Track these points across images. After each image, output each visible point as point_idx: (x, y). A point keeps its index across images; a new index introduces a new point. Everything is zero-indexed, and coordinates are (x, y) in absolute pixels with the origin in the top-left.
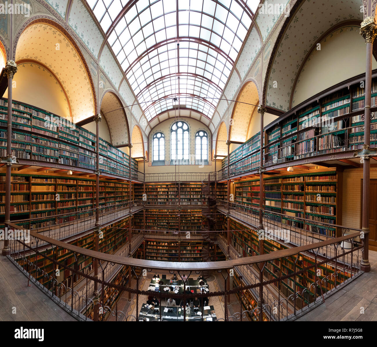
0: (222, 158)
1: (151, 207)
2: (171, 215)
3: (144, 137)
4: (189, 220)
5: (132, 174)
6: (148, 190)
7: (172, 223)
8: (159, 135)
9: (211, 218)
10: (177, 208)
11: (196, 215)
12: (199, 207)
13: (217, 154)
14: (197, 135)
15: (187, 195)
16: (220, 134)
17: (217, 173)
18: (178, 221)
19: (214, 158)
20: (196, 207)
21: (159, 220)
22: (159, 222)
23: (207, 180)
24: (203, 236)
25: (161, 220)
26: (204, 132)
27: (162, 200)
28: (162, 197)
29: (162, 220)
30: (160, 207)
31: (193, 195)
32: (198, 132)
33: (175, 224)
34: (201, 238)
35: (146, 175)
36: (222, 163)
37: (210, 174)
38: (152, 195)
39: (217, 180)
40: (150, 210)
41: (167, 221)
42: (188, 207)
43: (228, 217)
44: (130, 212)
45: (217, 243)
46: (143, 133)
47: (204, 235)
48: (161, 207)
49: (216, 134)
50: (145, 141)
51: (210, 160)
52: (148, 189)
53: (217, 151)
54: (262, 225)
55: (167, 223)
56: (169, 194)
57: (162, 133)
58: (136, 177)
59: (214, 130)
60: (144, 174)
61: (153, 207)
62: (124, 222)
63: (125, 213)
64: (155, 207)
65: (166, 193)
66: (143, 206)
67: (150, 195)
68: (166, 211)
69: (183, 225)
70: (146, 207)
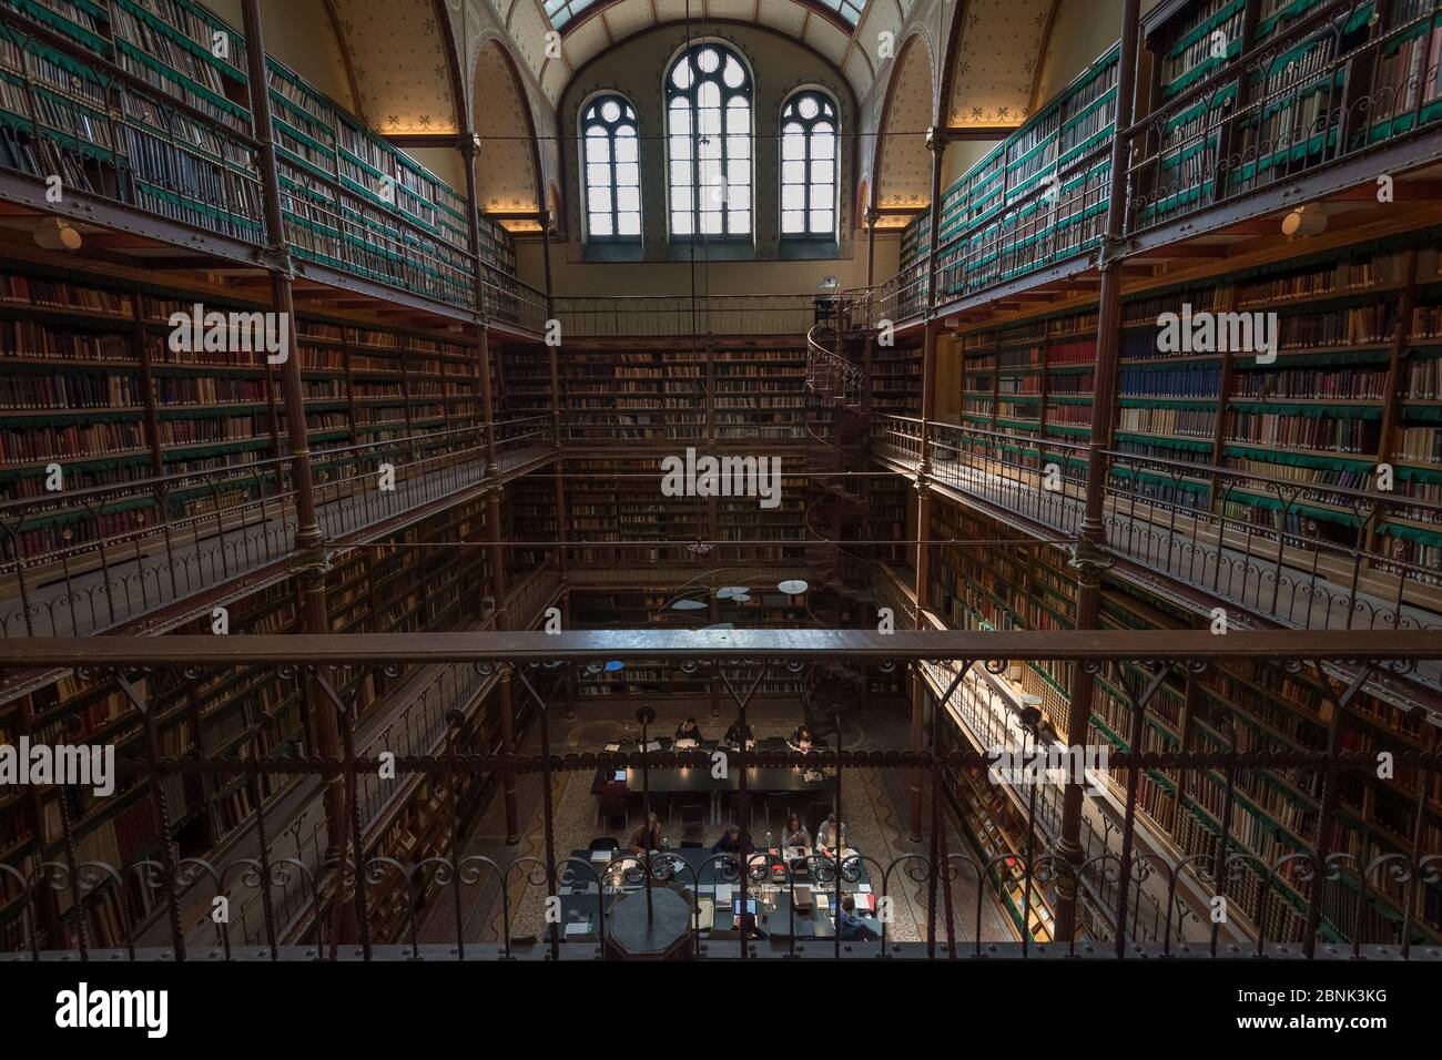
0: (902, 223)
1: (590, 449)
3: (535, 110)
4: (750, 503)
5: (490, 295)
6: (570, 377)
7: (681, 515)
8: (611, 111)
9: (847, 495)
12: (795, 447)
13: (884, 204)
14: (788, 112)
15: (744, 395)
16: (895, 104)
17: (878, 295)
18: (706, 509)
19: (867, 225)
20: (784, 447)
21: (626, 505)
22: (626, 515)
24: (812, 567)
25: (634, 504)
26: (821, 99)
28: (635, 405)
30: (627, 449)
31: (771, 396)
32: (795, 100)
33: (693, 520)
35: (558, 304)
36: (903, 244)
37: (845, 298)
38: (589, 398)
39: (876, 324)
40: (583, 465)
41: (661, 509)
42: (751, 448)
43: (925, 489)
44: (488, 473)
46: (530, 92)
48: (632, 448)
49: (880, 103)
50: (544, 131)
51: (848, 235)
52: (568, 370)
53: (883, 191)
54: (1099, 523)
55: (663, 516)
56: (667, 391)
57: (623, 103)
58: (512, 310)
59: (870, 81)
60: (550, 300)
61: (595, 448)
62: (463, 522)
63: (462, 477)
64: (605, 449)
65: (655, 386)
66: (552, 446)
67: (580, 398)
68: (653, 466)
69: (729, 524)
70: (564, 449)
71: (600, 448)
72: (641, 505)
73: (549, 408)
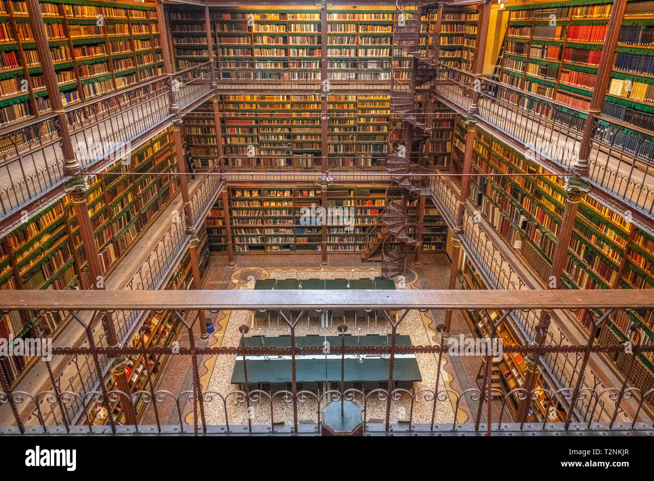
1: (237, 87)
2: (298, 112)
4: (350, 128)
6: (219, 31)
7: (301, 135)
9: (418, 124)
10: (317, 90)
11: (373, 112)
12: (383, 87)
15: (347, 47)
18: (318, 131)
20: (375, 87)
21: (264, 128)
22: (263, 135)
24: (391, 173)
25: (268, 127)
27: (270, 66)
28: (267, 54)
29: (272, 128)
30: (263, 87)
31: (366, 48)
33: (309, 139)
34: (385, 176)
38: (235, 48)
40: (232, 99)
41: (286, 131)
42: (351, 87)
43: (472, 125)
44: (172, 111)
45: (428, 194)
47: (394, 170)
48: (267, 87)
52: (218, 25)
54: (586, 163)
55: (289, 136)
56: (291, 44)
61: (241, 87)
62: (156, 142)
64: (248, 87)
65: (281, 39)
66: (210, 85)
67: (228, 47)
68: (281, 100)
69: (334, 142)
70: (218, 88)
71: (244, 87)
73: (205, 55)
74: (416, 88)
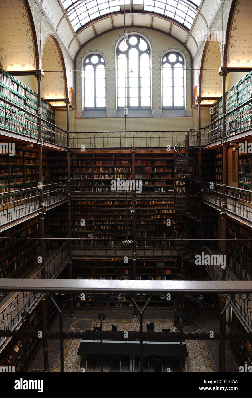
0: (212, 102)
1: (82, 196)
2: (119, 211)
3: (66, 60)
4: (151, 221)
5: (44, 132)
6: (75, 165)
7: (120, 226)
8: (95, 59)
9: (192, 217)
10: (130, 198)
11: (165, 212)
12: (169, 196)
13: (204, 95)
14: (165, 59)
16: (207, 57)
17: (203, 132)
18: (131, 223)
19: (197, 103)
20: (165, 196)
21: (98, 221)
22: (97, 226)
23: (184, 146)
24: (178, 250)
25: (101, 221)
26: (178, 54)
28: (102, 177)
30: (98, 196)
32: (167, 55)
33: (126, 228)
34: (174, 253)
35: (72, 135)
37: (190, 133)
38: (84, 174)
39: (203, 144)
40: (79, 203)
41: (112, 223)
42: (150, 196)
43: (224, 215)
44: (40, 207)
46: (64, 53)
47: (179, 248)
48: (100, 196)
49: (201, 57)
50: (69, 67)
51: (190, 108)
52: (75, 162)
53: (203, 90)
55: (112, 226)
56: (116, 171)
57: (100, 56)
58: (53, 138)
59: (196, 49)
60: (68, 133)
61: (85, 196)
62: (30, 227)
63: (30, 208)
64: (89, 196)
65: (111, 169)
66: (67, 195)
67: (80, 174)
68: (109, 204)
69: (141, 230)
70: (72, 196)
71: (87, 196)
72: (103, 221)
73: (66, 178)
74: (190, 196)
